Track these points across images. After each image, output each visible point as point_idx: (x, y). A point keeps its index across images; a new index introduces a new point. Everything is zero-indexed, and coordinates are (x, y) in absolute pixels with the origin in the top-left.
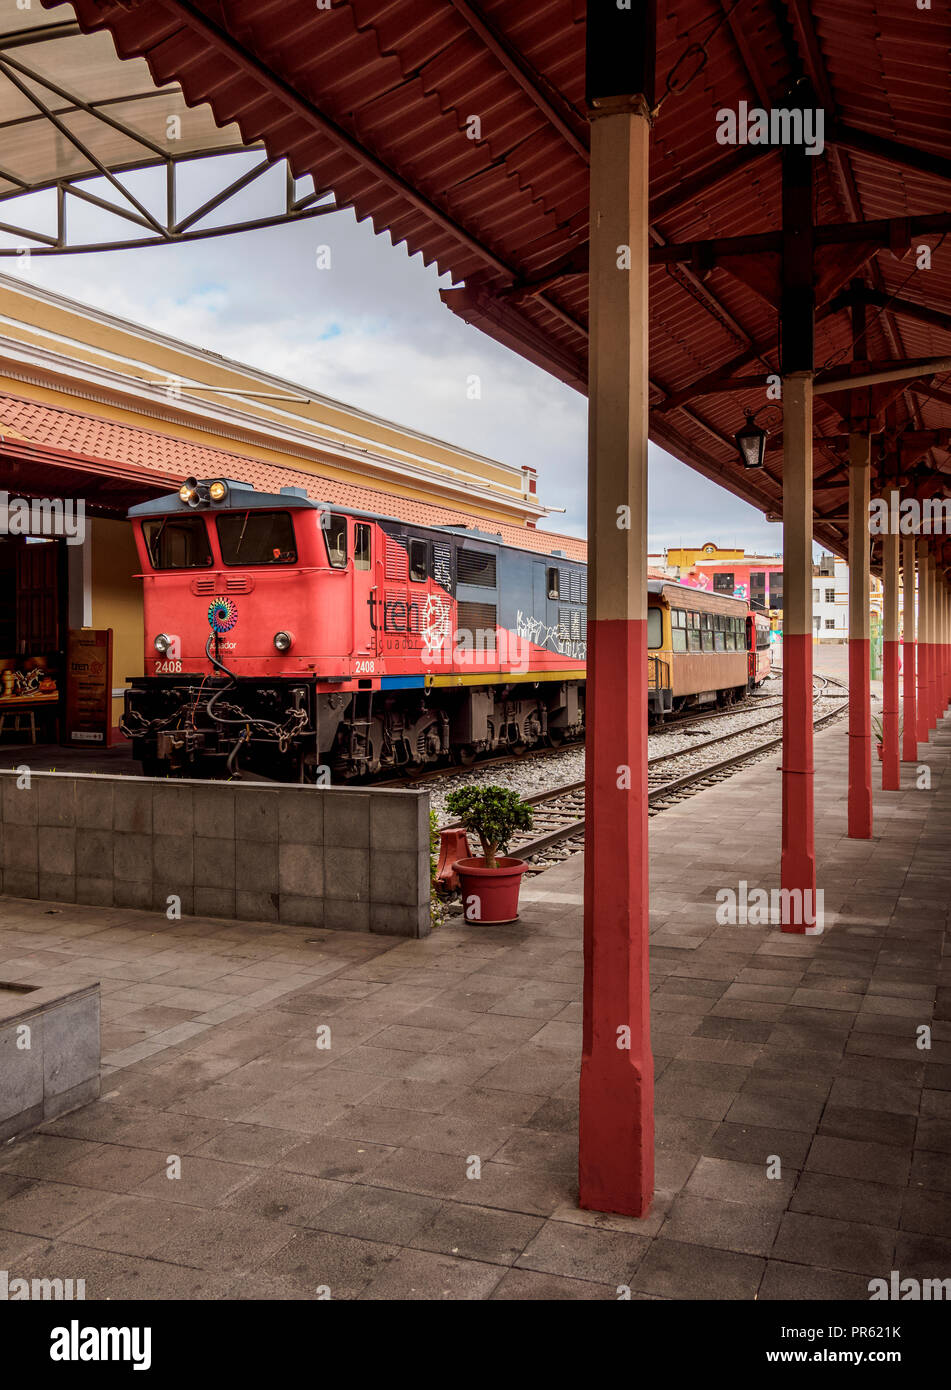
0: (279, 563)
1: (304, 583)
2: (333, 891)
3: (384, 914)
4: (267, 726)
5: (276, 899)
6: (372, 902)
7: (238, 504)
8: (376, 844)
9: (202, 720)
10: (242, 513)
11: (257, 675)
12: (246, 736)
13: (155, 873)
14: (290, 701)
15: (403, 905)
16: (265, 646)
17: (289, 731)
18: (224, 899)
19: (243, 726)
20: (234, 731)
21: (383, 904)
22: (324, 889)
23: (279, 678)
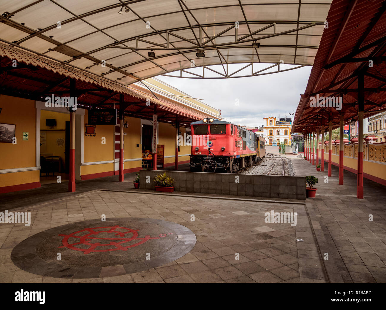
0: (222, 134)
1: (227, 138)
2: (289, 193)
3: (299, 196)
4: (221, 165)
5: (278, 194)
6: (297, 194)
7: (216, 123)
8: (298, 185)
9: (209, 163)
10: (216, 125)
11: (218, 155)
12: (216, 167)
13: (254, 190)
14: (226, 160)
15: (303, 195)
16: (219, 149)
17: (226, 166)
18: (268, 195)
19: (216, 165)
20: (214, 165)
21: (299, 195)
22: (288, 192)
23: (222, 156)
